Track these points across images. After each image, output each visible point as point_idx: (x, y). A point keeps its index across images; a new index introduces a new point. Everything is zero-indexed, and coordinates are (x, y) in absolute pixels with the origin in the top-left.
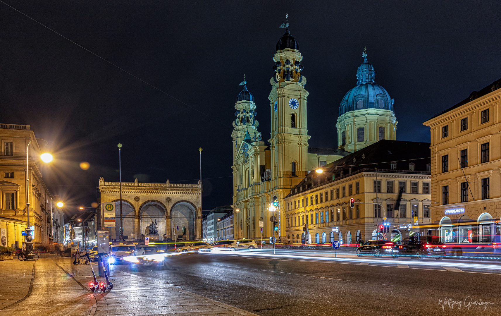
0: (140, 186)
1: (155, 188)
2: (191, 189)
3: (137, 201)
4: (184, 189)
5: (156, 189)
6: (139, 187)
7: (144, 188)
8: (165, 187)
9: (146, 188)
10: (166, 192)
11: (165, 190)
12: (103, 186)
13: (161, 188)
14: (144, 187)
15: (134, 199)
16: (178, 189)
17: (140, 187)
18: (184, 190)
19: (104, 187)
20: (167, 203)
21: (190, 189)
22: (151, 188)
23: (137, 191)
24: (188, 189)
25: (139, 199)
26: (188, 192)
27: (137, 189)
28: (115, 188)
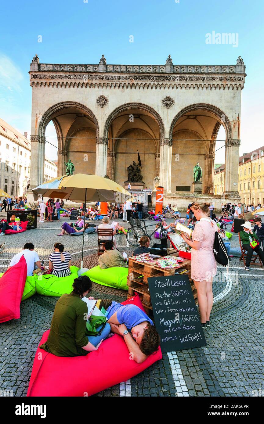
0: (110, 72)
1: (141, 75)
2: (220, 76)
3: (102, 106)
4: (204, 76)
5: (143, 78)
6: (107, 74)
7: (118, 75)
8: (163, 73)
9: (123, 75)
10: (165, 83)
11: (162, 79)
12: (35, 73)
13: (154, 75)
14: (118, 73)
15: (98, 100)
16: (190, 78)
17: (110, 74)
18: (204, 80)
19: (37, 74)
20: (165, 109)
21: (217, 76)
22: (131, 75)
23: (102, 82)
24: (213, 75)
25: (106, 101)
26: (211, 83)
27: (102, 79)
28: (59, 77)
